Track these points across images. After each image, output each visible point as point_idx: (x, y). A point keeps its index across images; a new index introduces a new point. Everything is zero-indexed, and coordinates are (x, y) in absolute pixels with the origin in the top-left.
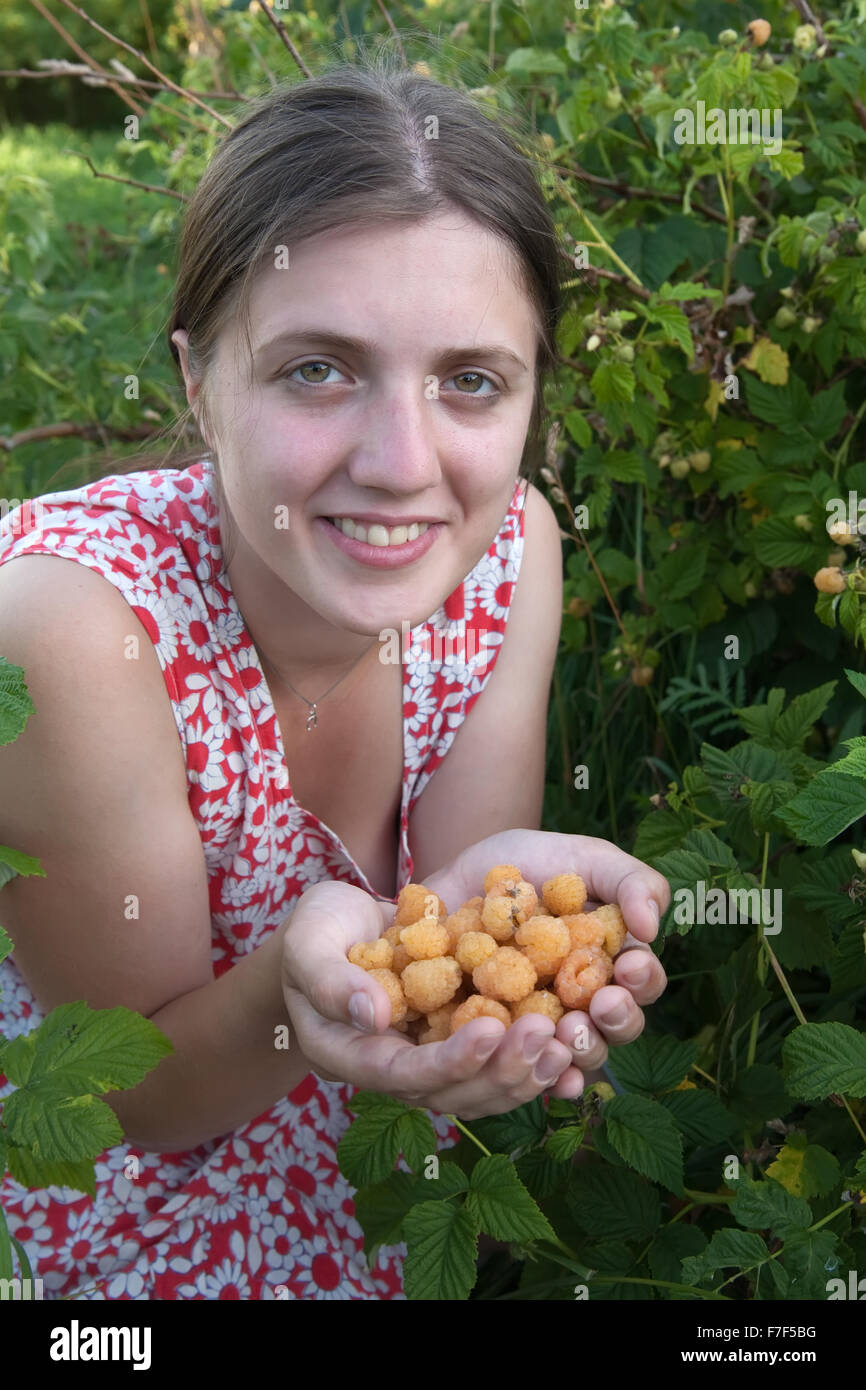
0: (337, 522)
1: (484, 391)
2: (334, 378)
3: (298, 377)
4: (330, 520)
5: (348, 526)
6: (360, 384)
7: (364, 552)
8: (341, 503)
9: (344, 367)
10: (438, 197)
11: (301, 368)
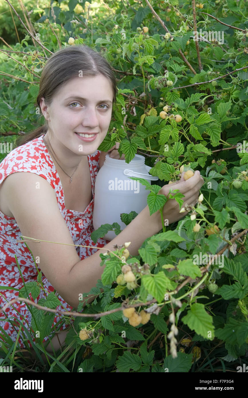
0: (78, 134)
1: (105, 108)
2: (78, 106)
3: (71, 105)
4: (76, 133)
5: (81, 135)
6: (84, 107)
7: (85, 139)
8: (80, 130)
9: (81, 104)
10: (98, 72)
11: (72, 104)
